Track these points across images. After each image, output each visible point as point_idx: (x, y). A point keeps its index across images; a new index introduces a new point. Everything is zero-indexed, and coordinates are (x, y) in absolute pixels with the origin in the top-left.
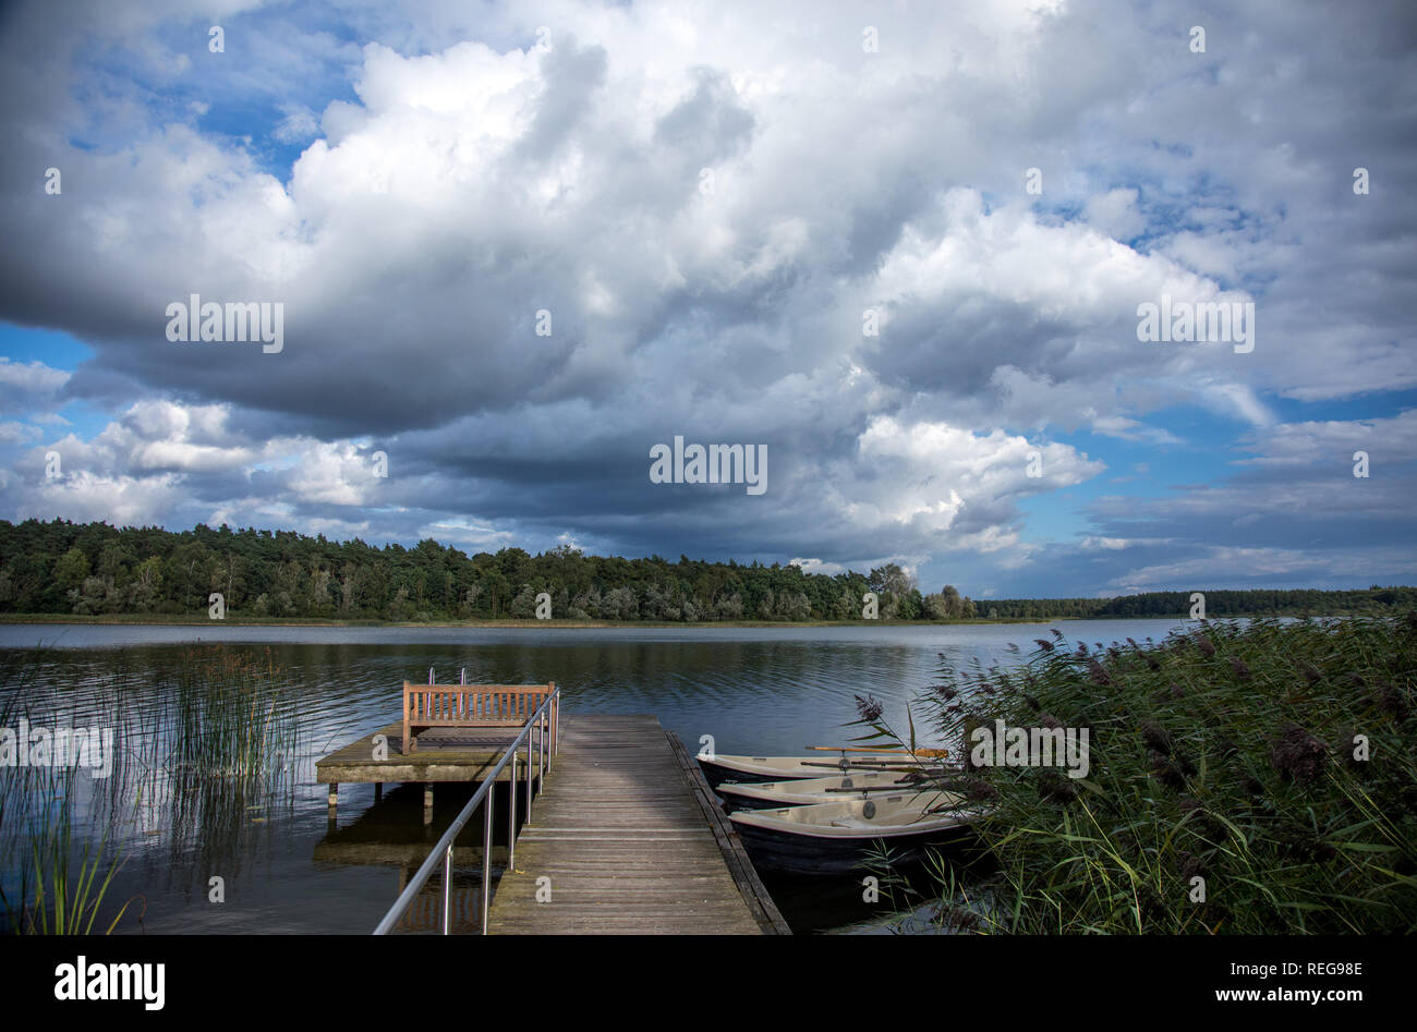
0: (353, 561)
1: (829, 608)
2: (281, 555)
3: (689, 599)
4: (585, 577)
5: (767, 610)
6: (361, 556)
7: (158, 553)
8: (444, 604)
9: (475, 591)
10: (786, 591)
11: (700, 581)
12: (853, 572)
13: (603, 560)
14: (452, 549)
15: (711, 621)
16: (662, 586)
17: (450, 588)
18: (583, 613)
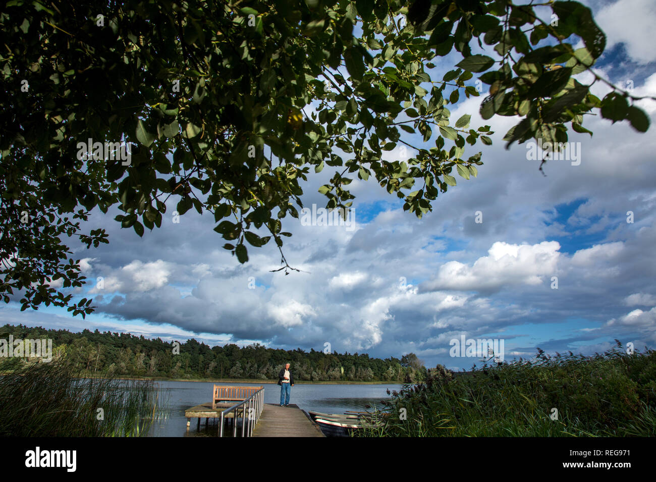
0: (156, 349)
1: (381, 375)
2: (123, 345)
3: (315, 370)
4: (266, 359)
5: (352, 376)
6: (160, 346)
7: (65, 342)
8: (198, 371)
9: (213, 364)
10: (362, 367)
11: (320, 361)
12: (394, 357)
13: (274, 350)
14: (203, 344)
15: (325, 381)
16: (302, 364)
17: (201, 363)
18: (264, 376)
